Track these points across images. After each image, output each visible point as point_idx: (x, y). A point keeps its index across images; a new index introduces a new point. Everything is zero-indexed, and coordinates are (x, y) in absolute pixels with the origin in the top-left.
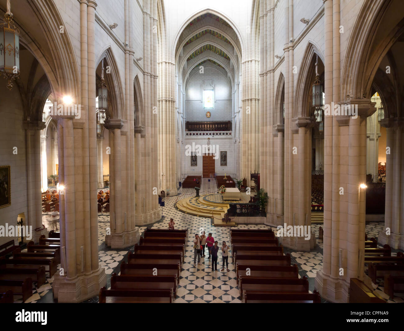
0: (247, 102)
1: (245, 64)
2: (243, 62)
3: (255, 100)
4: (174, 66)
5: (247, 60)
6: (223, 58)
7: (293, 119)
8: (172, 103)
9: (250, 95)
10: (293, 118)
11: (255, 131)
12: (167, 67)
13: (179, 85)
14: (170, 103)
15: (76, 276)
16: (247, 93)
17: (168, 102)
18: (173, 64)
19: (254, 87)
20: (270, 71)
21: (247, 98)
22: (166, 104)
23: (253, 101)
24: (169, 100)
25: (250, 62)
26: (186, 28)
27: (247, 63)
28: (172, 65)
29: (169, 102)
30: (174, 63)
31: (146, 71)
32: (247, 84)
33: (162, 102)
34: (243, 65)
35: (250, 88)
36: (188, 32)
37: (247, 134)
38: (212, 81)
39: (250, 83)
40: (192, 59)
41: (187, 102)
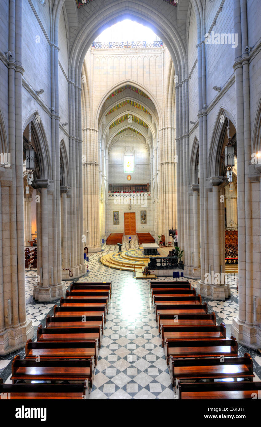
0: (164, 165)
1: (162, 131)
2: (160, 129)
3: (172, 164)
4: (97, 133)
5: (164, 128)
6: (142, 126)
7: (207, 178)
9: (166, 159)
10: (207, 177)
11: (172, 191)
12: (91, 133)
13: (102, 151)
14: (94, 166)
16: (164, 157)
17: (92, 166)
18: (97, 131)
20: (185, 136)
21: (164, 162)
22: (90, 167)
23: (170, 165)
24: (93, 164)
26: (108, 99)
27: (164, 130)
28: (96, 132)
30: (97, 130)
31: (71, 136)
32: (164, 149)
33: (87, 165)
34: (160, 132)
35: (167, 152)
36: (110, 102)
37: (165, 195)
38: (132, 147)
39: (166, 148)
40: (113, 127)
41: (110, 166)
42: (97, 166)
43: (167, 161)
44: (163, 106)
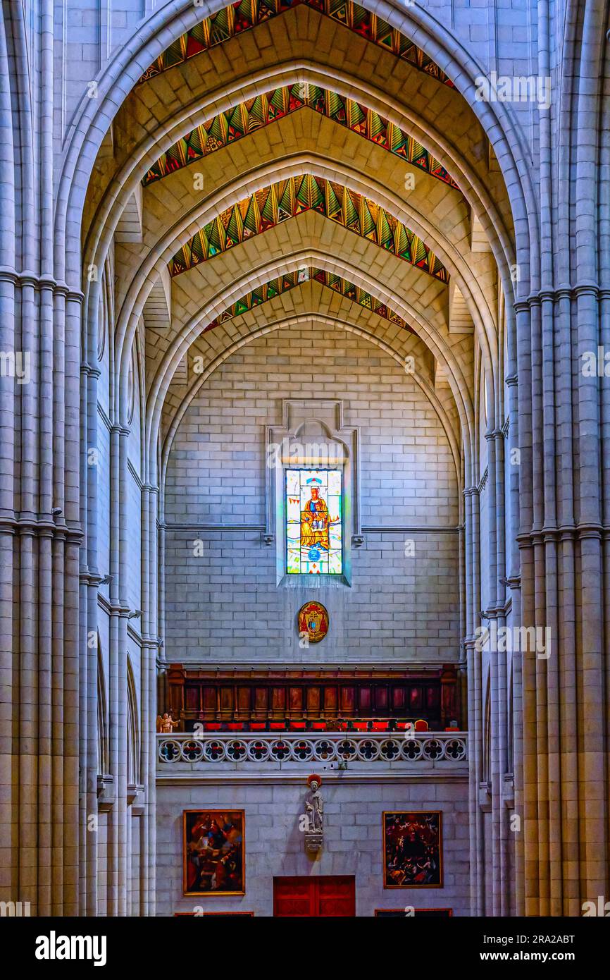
0: (550, 548)
1: (534, 310)
5: (546, 288)
6: (406, 265)
8: (61, 545)
9: (567, 507)
13: (112, 430)
14: (47, 543)
16: (548, 493)
17: (28, 541)
18: (69, 296)
21: (549, 524)
22: (18, 552)
23: (592, 546)
24: (38, 530)
28: (61, 300)
30: (76, 289)
32: (548, 434)
38: (337, 408)
40: (201, 259)
41: (171, 534)
42: (66, 543)
43: (568, 525)
44: (543, 142)
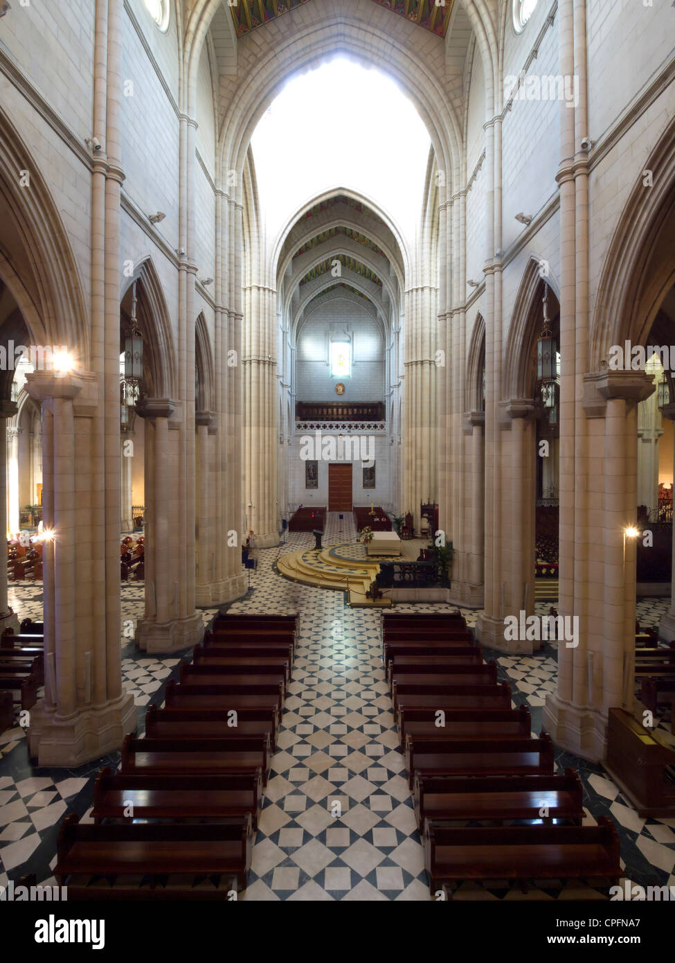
0: (414, 366)
1: (410, 293)
2: (406, 291)
3: (430, 364)
4: (275, 296)
5: (415, 287)
6: (370, 281)
7: (501, 402)
8: (271, 366)
9: (419, 354)
10: (501, 400)
11: (430, 422)
12: (262, 296)
13: (283, 332)
14: (267, 365)
15: (74, 713)
16: (414, 350)
17: (261, 365)
18: (273, 292)
19: (427, 338)
20: (458, 309)
21: (414, 359)
22: (259, 368)
23: (426, 366)
24: (264, 361)
25: (420, 291)
26: (298, 223)
27: (414, 292)
28: (271, 293)
29: (264, 364)
30: (275, 290)
31: (220, 304)
32: (414, 331)
33: (251, 363)
34: (406, 296)
35: (419, 340)
36: (303, 229)
37: (414, 429)
38: (348, 325)
39: (419, 331)
40: (309, 280)
41: (299, 363)
43: (419, 359)
44: (414, 242)
